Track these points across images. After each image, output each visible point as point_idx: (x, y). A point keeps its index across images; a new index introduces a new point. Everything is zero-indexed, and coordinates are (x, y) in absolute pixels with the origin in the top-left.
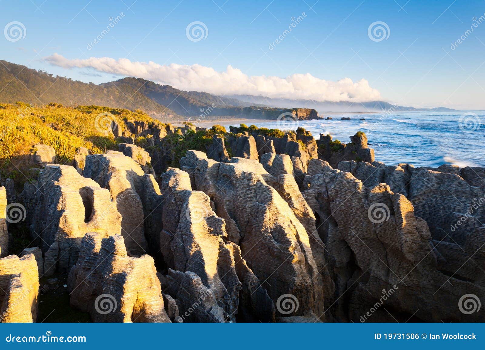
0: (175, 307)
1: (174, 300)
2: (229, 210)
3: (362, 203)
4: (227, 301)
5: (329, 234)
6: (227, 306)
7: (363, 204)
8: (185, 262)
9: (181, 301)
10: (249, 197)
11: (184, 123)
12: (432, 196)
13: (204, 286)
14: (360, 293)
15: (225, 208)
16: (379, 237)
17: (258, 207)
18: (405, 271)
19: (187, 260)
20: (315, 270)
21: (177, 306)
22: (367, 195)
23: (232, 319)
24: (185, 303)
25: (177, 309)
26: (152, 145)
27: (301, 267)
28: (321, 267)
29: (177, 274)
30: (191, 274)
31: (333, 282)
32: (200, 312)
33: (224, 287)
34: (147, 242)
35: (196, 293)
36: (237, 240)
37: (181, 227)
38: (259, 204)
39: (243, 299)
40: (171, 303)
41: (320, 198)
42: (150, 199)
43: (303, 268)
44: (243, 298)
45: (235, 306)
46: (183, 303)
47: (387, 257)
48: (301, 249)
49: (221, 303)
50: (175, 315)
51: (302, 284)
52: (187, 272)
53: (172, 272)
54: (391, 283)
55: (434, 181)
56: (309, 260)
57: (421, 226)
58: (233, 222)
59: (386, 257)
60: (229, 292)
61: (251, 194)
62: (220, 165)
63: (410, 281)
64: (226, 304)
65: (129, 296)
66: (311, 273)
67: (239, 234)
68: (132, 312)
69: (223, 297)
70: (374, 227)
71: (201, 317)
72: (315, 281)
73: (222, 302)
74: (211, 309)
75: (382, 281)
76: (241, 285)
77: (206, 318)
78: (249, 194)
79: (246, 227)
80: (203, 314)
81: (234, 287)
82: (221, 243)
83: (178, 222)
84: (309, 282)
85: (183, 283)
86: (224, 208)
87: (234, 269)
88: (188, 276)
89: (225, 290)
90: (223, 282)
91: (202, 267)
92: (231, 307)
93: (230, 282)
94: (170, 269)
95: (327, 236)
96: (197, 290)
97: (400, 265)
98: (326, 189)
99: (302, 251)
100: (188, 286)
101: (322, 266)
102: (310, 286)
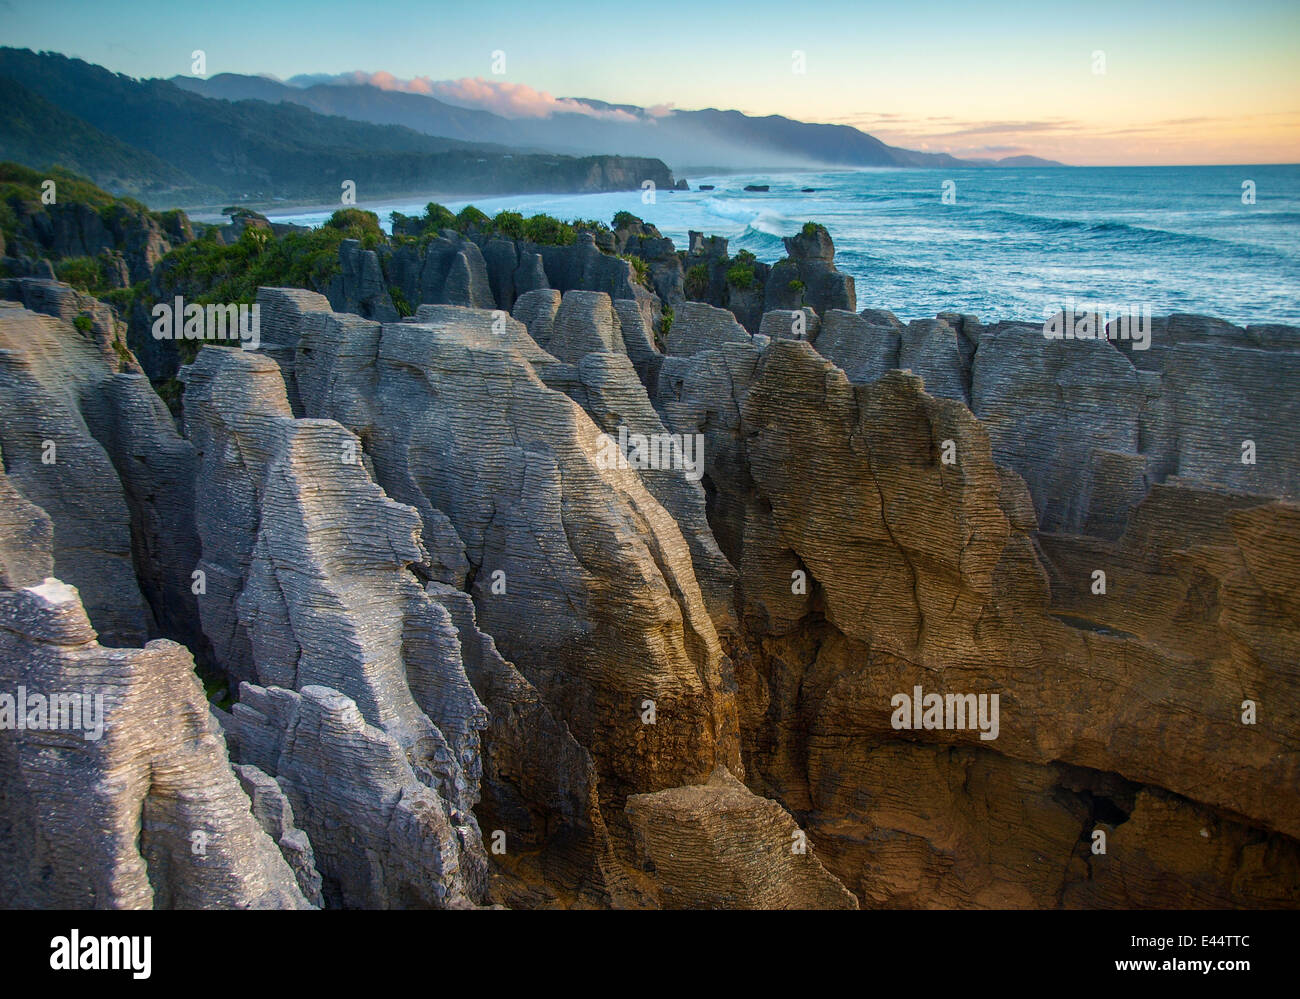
0: (280, 800)
1: (272, 779)
2: (424, 479)
3: (845, 434)
4: (446, 767)
5: (747, 537)
6: (448, 784)
7: (847, 437)
8: (296, 659)
9: (297, 780)
10: (491, 432)
11: (226, 211)
12: (1035, 404)
13: (368, 726)
14: (842, 703)
15: (411, 473)
16: (895, 534)
17: (522, 465)
18: (965, 626)
19: (301, 652)
20: (714, 646)
21: (284, 797)
22: (858, 410)
23: (466, 819)
24: (310, 786)
25: (287, 805)
26: (123, 285)
27: (669, 641)
28: (726, 638)
29: (273, 697)
30: (322, 693)
31: (764, 679)
32: (366, 810)
33: (433, 726)
34: (148, 604)
35: (344, 750)
36: (458, 577)
37: (267, 545)
38: (528, 453)
39: (494, 758)
40: (264, 790)
41: (716, 427)
42: (143, 459)
43: (676, 646)
44: (493, 754)
45: (470, 780)
46: (303, 784)
47: (918, 592)
48: (670, 588)
49: (427, 774)
50: (281, 826)
51: (676, 693)
52: (307, 689)
53: (253, 694)
54: (928, 665)
55: (1040, 360)
56: (693, 619)
57: (1011, 493)
58: (442, 518)
59: (915, 593)
60: (448, 740)
61: (496, 423)
62: (381, 331)
63: (979, 654)
64: (443, 775)
65: (123, 778)
66: (702, 657)
67: (462, 555)
68: (140, 829)
69: (431, 758)
70: (879, 506)
71: (369, 822)
72: (716, 680)
73: (430, 773)
74: (400, 795)
75: (904, 662)
76: (487, 715)
77: (385, 825)
78: (489, 422)
79: (488, 531)
80: (375, 814)
81: (465, 722)
82: (408, 586)
83: (256, 528)
84: (697, 686)
85: (298, 724)
86: (407, 476)
87: (461, 667)
88: (310, 701)
89: (436, 735)
90: (425, 711)
91: (356, 667)
92: (461, 784)
93: (448, 708)
94: (245, 683)
95: (741, 545)
96: (346, 740)
97: (953, 609)
98: (733, 396)
99: (672, 594)
100: (316, 733)
101: (729, 636)
102: (702, 697)
